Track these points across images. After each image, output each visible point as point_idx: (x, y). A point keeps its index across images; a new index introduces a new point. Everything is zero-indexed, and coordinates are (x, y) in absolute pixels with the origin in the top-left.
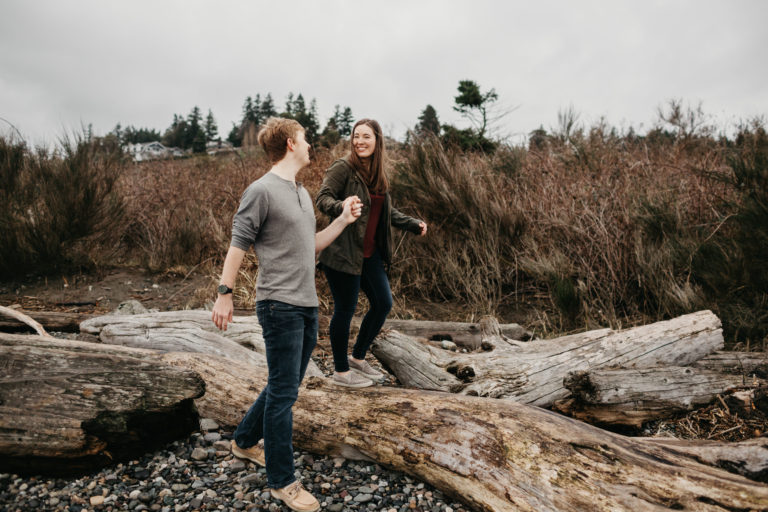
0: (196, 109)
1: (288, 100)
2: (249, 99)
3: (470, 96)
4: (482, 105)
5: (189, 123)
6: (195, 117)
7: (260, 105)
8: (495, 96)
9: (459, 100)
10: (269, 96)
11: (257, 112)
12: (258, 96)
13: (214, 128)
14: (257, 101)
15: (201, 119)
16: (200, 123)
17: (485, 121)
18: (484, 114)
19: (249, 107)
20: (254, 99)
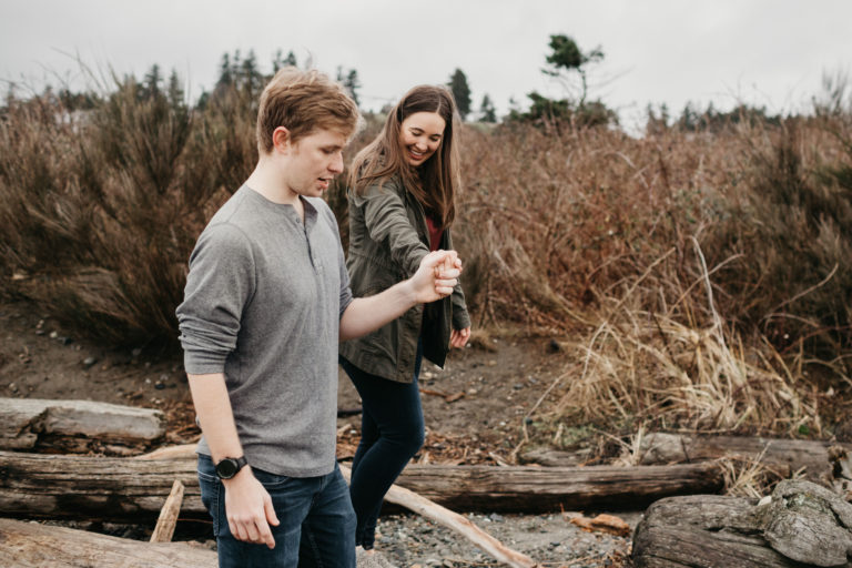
0: (155, 69)
1: (275, 58)
2: (226, 56)
3: (566, 54)
4: (582, 67)
5: (146, 85)
6: (154, 78)
7: (240, 63)
8: (601, 55)
9: (550, 60)
10: (252, 53)
11: (235, 72)
12: (237, 52)
13: (181, 93)
14: (237, 59)
15: (162, 80)
16: (160, 85)
17: (585, 87)
18: (584, 78)
19: (225, 66)
20: (232, 55)
